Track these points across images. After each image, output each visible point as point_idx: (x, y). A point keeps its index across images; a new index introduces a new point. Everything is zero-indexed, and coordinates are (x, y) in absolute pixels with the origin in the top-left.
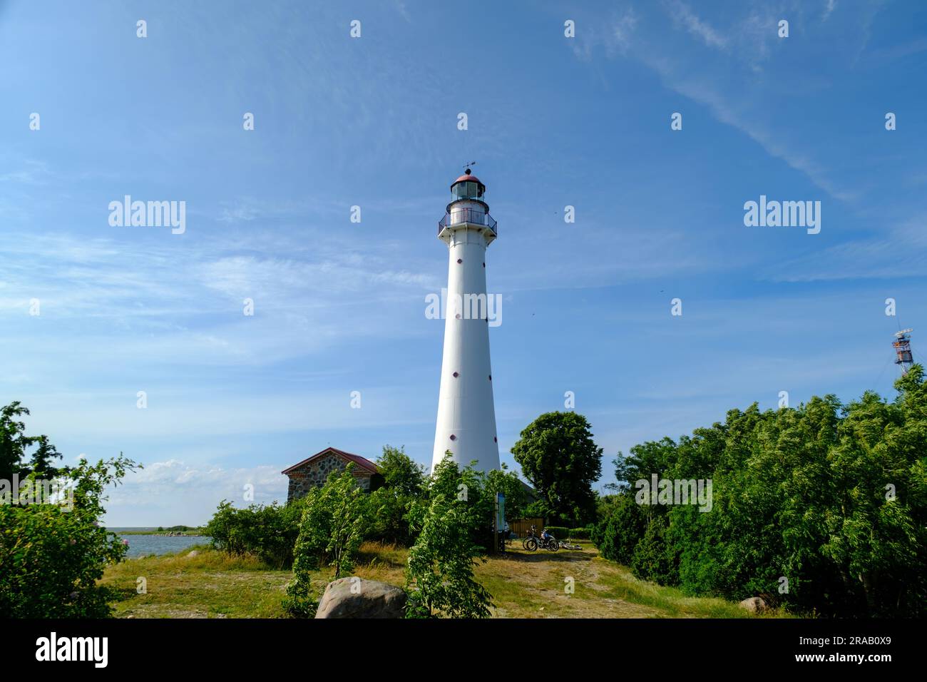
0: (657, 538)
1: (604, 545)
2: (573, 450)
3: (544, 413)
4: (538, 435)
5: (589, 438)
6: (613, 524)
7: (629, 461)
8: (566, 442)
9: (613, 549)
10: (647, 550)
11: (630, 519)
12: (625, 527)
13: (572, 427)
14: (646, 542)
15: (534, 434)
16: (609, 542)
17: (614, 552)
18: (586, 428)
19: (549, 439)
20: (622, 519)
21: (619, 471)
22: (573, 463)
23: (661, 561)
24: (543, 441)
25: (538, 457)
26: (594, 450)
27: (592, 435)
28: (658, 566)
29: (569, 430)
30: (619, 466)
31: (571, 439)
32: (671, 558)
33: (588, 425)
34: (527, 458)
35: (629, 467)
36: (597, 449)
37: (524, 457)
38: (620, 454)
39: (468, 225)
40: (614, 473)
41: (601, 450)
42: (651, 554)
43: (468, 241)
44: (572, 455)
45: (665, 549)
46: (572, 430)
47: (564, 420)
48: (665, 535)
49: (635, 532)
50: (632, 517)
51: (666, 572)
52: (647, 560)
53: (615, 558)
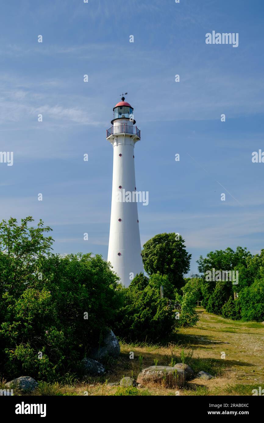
0: (232, 303)
1: (208, 307)
2: (175, 256)
3: (158, 234)
4: (154, 247)
5: (183, 248)
6: (212, 298)
7: (206, 261)
8: (171, 251)
9: (212, 308)
10: (227, 308)
11: (219, 296)
12: (217, 299)
13: (174, 242)
14: (227, 305)
15: (151, 247)
16: (210, 306)
17: (212, 310)
18: (182, 242)
19: (161, 249)
20: (216, 296)
21: (200, 267)
22: (175, 263)
23: (233, 312)
24: (157, 251)
25: (155, 260)
26: (186, 255)
27: (185, 247)
28: (232, 314)
29: (172, 244)
30: (200, 264)
31: (174, 249)
32: (237, 310)
33: (183, 240)
34: (148, 261)
35: (206, 265)
36: (188, 254)
37: (146, 260)
38: (201, 258)
39: (125, 134)
40: (198, 268)
41: (190, 256)
42: (229, 309)
43: (125, 143)
44: (175, 259)
45: (235, 307)
46: (174, 244)
47: (169, 238)
48: (235, 302)
49: (221, 301)
50: (220, 295)
51: (235, 316)
52: (227, 312)
53: (212, 312)
